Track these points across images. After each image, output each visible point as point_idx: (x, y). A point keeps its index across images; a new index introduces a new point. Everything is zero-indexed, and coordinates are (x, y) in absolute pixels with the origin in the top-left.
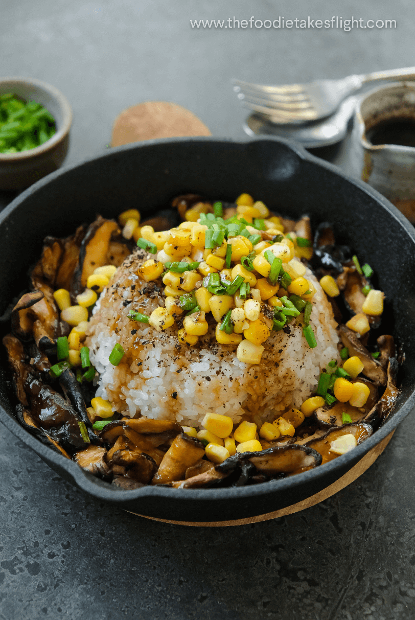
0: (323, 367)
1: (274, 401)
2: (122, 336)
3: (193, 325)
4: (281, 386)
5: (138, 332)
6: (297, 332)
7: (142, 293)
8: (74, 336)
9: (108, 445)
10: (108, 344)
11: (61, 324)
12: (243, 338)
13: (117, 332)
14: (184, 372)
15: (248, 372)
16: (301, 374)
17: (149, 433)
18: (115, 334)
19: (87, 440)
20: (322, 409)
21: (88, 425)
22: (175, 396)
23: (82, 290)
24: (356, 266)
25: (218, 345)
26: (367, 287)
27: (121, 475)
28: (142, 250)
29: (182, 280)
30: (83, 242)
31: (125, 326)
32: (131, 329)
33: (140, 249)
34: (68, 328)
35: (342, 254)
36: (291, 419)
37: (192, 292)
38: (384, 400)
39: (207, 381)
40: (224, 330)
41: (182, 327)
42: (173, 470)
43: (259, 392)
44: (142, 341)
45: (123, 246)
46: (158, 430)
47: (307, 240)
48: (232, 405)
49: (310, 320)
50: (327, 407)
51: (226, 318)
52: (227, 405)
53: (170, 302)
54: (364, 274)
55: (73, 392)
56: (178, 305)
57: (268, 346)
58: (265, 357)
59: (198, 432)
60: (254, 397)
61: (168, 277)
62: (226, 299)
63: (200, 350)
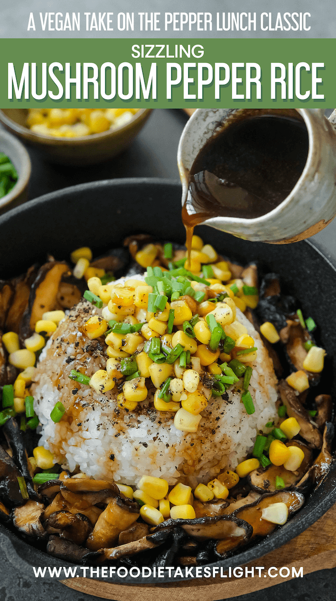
0: (260, 428)
1: (209, 465)
2: (63, 394)
3: (132, 392)
4: (217, 450)
5: (78, 392)
6: (235, 398)
7: (85, 351)
8: (20, 384)
9: (46, 503)
10: (51, 399)
11: (8, 369)
12: (181, 407)
13: (59, 389)
14: (122, 437)
15: (185, 440)
16: (237, 438)
17: (87, 491)
18: (57, 390)
19: (26, 496)
20: (256, 472)
21: (28, 480)
22: (112, 457)
23: (31, 333)
24: (300, 320)
25: (156, 411)
26: (309, 343)
27: (57, 535)
28: (88, 303)
29: (123, 343)
30: (33, 286)
31: (67, 385)
32: (73, 388)
33: (86, 301)
34: (15, 372)
35: (287, 306)
36: (225, 481)
37: (133, 356)
38: (318, 466)
39: (143, 447)
40: (162, 398)
41: (121, 391)
42: (107, 533)
43: (194, 457)
44: (83, 403)
45: (73, 288)
46: (95, 489)
47: (253, 288)
48: (168, 469)
49: (250, 385)
50: (261, 470)
51: (165, 386)
52: (163, 468)
53: (111, 364)
54: (307, 328)
55: (16, 443)
56: (118, 370)
57: (206, 415)
58: (202, 424)
59: (134, 491)
60: (190, 462)
61: (111, 338)
62: (165, 367)
63: (139, 414)
